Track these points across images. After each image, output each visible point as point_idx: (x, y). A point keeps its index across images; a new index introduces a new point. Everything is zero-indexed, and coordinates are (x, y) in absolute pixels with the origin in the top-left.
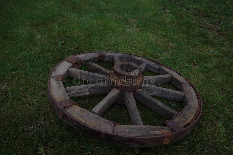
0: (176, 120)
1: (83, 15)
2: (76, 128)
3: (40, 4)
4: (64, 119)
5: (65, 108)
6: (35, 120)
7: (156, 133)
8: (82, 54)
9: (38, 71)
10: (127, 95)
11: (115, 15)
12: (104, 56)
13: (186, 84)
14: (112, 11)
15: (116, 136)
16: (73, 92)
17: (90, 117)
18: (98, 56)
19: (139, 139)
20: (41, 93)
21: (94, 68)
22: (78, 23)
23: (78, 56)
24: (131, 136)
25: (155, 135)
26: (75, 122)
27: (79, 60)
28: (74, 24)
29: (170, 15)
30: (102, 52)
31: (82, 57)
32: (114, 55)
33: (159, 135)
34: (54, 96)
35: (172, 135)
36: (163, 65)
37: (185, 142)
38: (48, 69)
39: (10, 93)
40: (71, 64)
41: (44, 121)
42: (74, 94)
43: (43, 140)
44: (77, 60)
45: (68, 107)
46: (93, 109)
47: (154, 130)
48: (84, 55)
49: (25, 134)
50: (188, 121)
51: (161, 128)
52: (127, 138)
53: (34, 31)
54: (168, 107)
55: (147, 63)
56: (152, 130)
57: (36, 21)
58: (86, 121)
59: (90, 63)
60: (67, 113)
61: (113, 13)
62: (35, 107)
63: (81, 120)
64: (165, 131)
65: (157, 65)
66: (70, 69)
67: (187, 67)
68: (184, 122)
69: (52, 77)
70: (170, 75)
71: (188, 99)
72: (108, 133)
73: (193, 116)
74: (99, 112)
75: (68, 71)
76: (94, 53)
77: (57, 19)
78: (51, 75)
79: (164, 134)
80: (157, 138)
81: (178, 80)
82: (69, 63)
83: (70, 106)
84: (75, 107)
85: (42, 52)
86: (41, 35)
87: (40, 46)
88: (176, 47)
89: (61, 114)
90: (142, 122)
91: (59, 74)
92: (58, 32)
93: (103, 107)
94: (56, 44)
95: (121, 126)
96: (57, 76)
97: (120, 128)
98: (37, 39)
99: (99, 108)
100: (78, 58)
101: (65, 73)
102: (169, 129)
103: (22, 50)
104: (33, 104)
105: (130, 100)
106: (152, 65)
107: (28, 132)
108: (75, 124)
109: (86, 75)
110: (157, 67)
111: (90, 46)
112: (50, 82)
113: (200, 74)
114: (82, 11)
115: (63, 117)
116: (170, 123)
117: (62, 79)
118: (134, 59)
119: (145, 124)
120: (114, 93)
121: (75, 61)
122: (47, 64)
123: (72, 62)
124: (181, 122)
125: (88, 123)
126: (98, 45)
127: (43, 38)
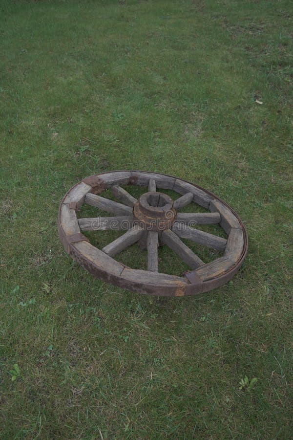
0: (199, 272)
1: (123, 101)
2: (83, 266)
3: (61, 75)
4: (72, 254)
5: (74, 243)
6: (41, 252)
7: (168, 283)
8: (107, 173)
9: (49, 189)
10: (151, 235)
11: (172, 104)
12: (136, 178)
13: (236, 228)
14: (169, 95)
15: (122, 279)
16: (87, 225)
17: (99, 256)
18: (128, 177)
19: (147, 285)
20: (51, 220)
21: (120, 194)
22: (113, 116)
23: (101, 176)
24: (139, 281)
25: (168, 284)
26: (82, 259)
27: (101, 182)
28: (106, 117)
29: (263, 110)
30: (135, 172)
31: (107, 177)
32: (151, 178)
33: (171, 284)
34: (64, 228)
35: (186, 287)
36: (216, 198)
37: (212, 301)
38: (62, 187)
39: (15, 216)
40: (89, 188)
41: (51, 255)
42: (87, 227)
43: (49, 276)
44: (99, 183)
45: (77, 242)
46: (104, 248)
47: (167, 279)
48: (109, 175)
49: (29, 267)
50: (214, 275)
51: (177, 278)
52: (133, 282)
53: (48, 125)
54: (196, 256)
55: (195, 193)
56: (165, 279)
57: (52, 108)
58: (94, 259)
59: (115, 187)
60: (76, 248)
61: (170, 100)
62: (43, 237)
63: (89, 257)
64: (180, 282)
65: (208, 196)
66: (87, 195)
67: (254, 202)
68: (208, 275)
69: (65, 204)
70: (220, 214)
71: (229, 250)
72: (114, 275)
73: (224, 270)
74: (111, 251)
75: (85, 197)
76: (124, 172)
77: (83, 106)
78: (63, 201)
79: (177, 285)
80: (167, 287)
81: (227, 222)
82: (88, 186)
83: (80, 241)
84: (84, 243)
85: (57, 161)
86: (58, 132)
87: (56, 150)
88: (251, 169)
89: (69, 249)
90: (157, 269)
91: (73, 200)
92: (83, 129)
93: (117, 247)
94: (77, 150)
95: (131, 269)
96: (70, 203)
97: (129, 271)
98: (52, 139)
99: (111, 248)
100: (99, 180)
101: (80, 200)
102: (186, 281)
103: (31, 156)
104: (40, 233)
105: (151, 241)
106: (201, 196)
107: (33, 265)
108: (82, 261)
109: (106, 204)
110: (207, 199)
111: (124, 157)
112: (62, 210)
113: (270, 215)
114: (123, 93)
115: (71, 253)
116: (190, 275)
117: (76, 207)
118: (178, 186)
119: (160, 272)
120: (135, 231)
121: (96, 183)
122: (62, 180)
123: (92, 185)
124: (204, 275)
125: (95, 262)
126: (135, 156)
127: (60, 138)
